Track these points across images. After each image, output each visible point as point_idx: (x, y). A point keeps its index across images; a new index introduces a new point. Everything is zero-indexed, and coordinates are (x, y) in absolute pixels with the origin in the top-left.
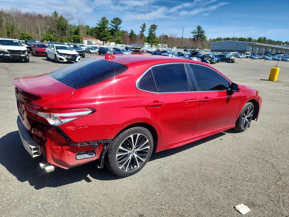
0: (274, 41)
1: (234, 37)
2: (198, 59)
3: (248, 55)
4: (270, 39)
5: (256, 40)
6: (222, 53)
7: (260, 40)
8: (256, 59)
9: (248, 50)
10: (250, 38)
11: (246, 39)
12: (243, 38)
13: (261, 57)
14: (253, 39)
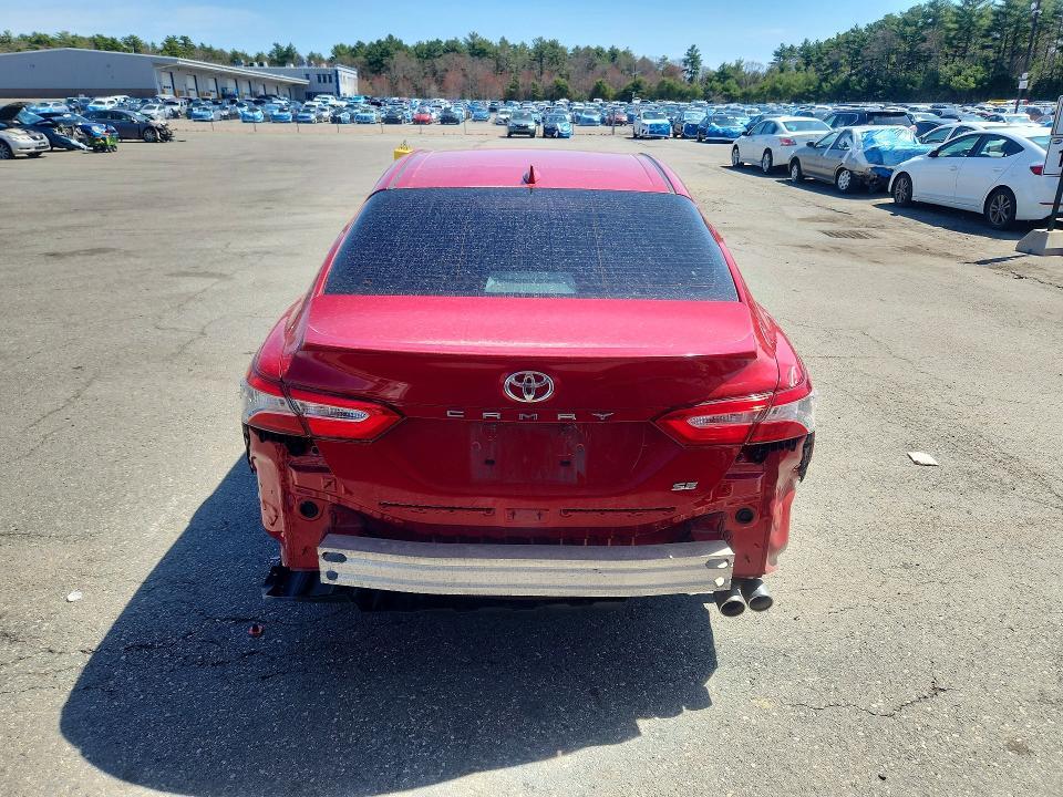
0: (222, 52)
1: (67, 33)
2: (35, 138)
3: (176, 108)
4: (207, 46)
5: (159, 46)
6: (64, 100)
7: (171, 47)
8: (212, 120)
9: (158, 88)
10: (132, 37)
11: (119, 40)
12: (106, 40)
13: (226, 113)
14: (144, 41)
